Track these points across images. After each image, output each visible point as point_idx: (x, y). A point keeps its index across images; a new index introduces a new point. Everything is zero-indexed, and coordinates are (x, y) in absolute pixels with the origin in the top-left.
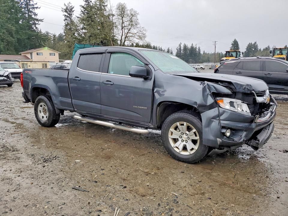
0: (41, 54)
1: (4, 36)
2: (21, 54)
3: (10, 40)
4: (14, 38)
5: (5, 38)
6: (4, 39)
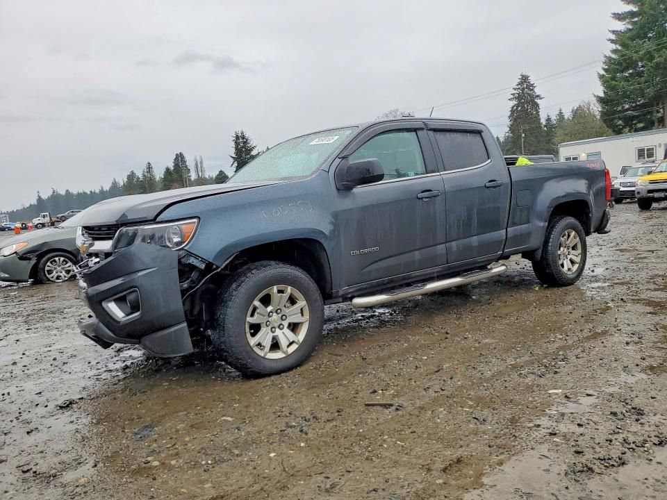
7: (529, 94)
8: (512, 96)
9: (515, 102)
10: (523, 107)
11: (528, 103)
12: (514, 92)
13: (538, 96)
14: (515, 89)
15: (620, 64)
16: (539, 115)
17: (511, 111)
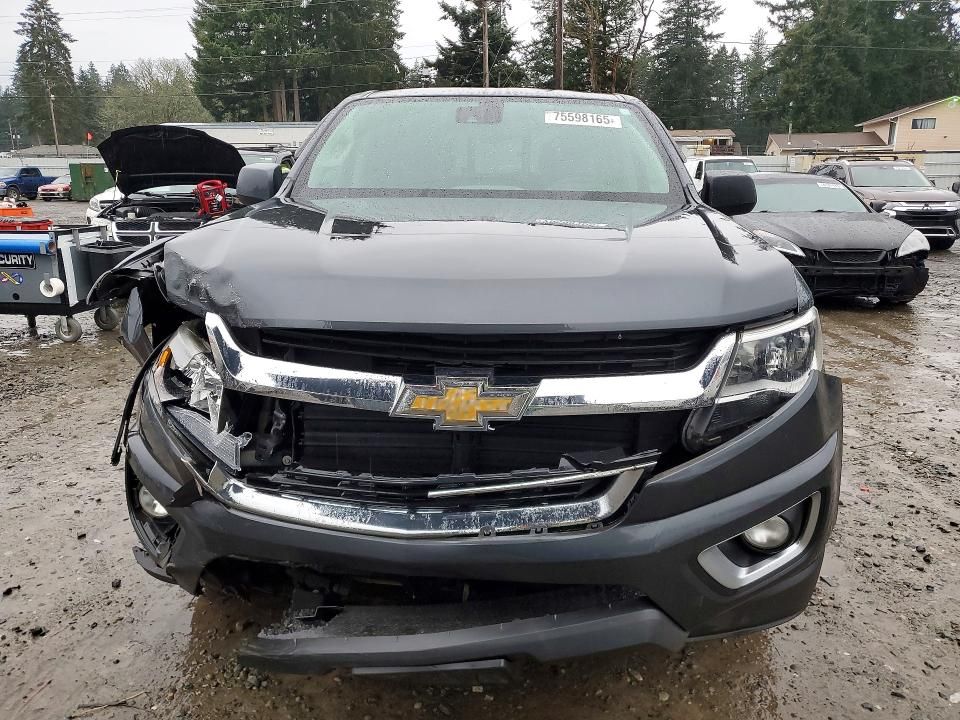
0: (930, 123)
1: (828, 72)
2: (860, 129)
3: (843, 84)
4: (858, 73)
5: (829, 77)
6: (825, 82)
7: (50, 29)
8: (20, 27)
9: (25, 38)
10: (42, 49)
11: (50, 44)
12: (23, 20)
13: (65, 36)
14: (25, 16)
15: (218, 18)
16: (70, 68)
17: (21, 52)
